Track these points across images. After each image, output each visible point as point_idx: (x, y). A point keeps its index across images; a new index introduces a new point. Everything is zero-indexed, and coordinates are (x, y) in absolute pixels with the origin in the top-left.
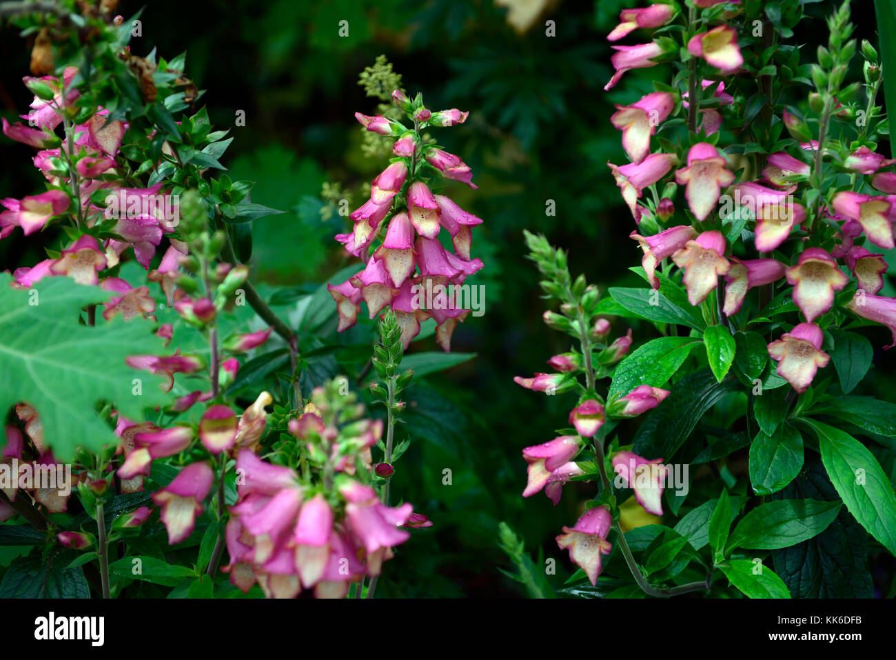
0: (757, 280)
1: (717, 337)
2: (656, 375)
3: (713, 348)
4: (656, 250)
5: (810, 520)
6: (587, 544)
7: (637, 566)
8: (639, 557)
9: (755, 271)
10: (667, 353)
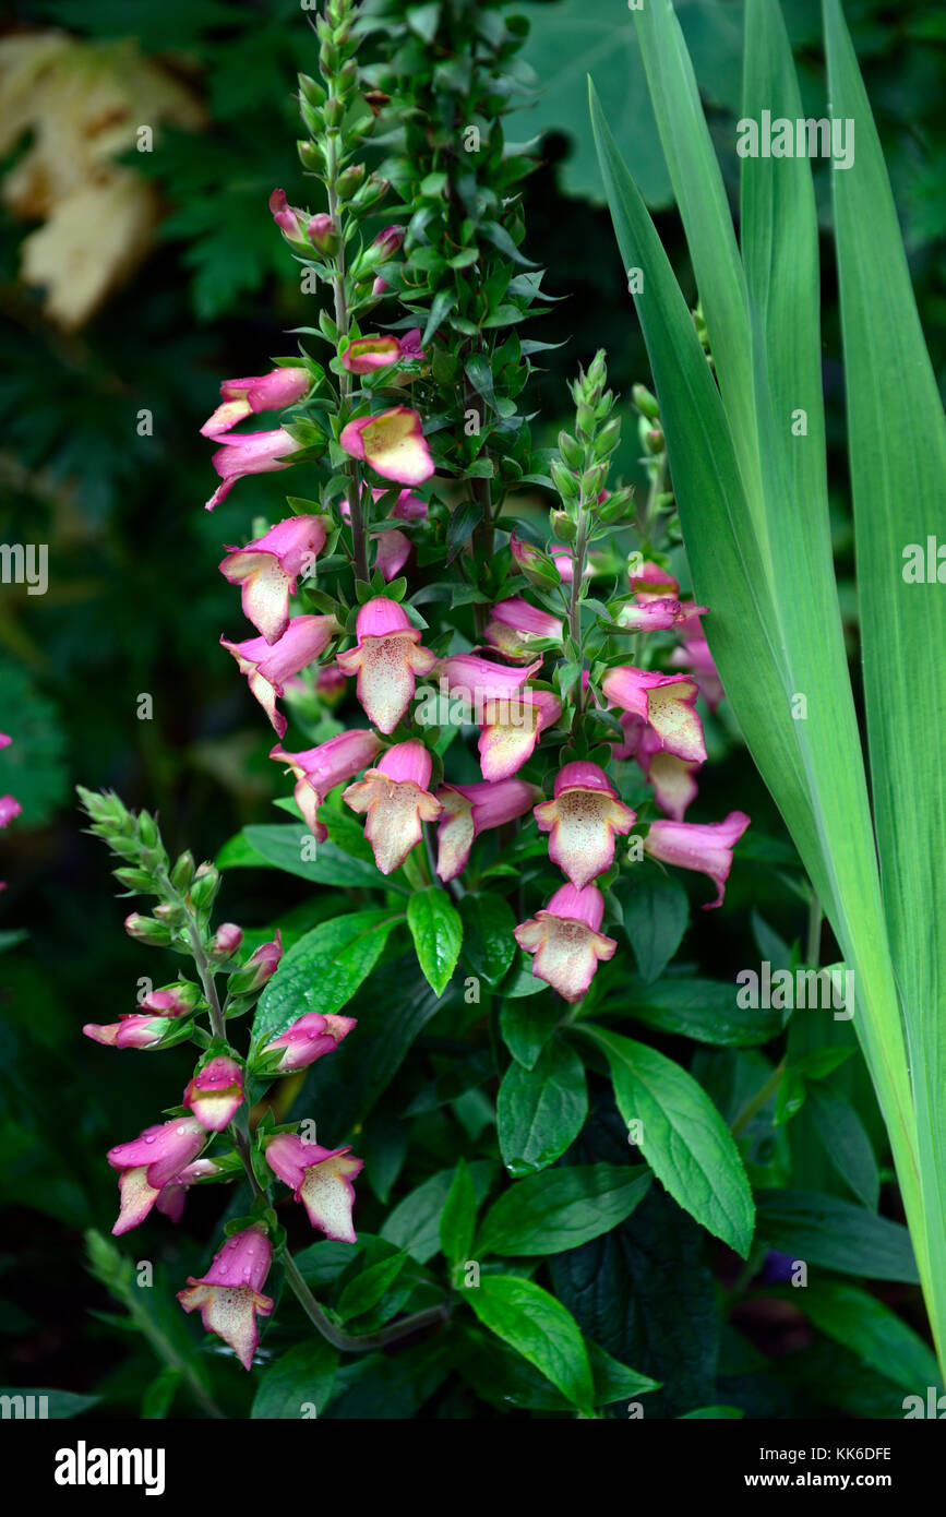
0: (489, 818)
1: (430, 914)
2: (331, 987)
3: (425, 935)
4: (316, 779)
5: (607, 1199)
6: (233, 1298)
7: (322, 1309)
8: (324, 1294)
9: (481, 806)
10: (349, 944)
